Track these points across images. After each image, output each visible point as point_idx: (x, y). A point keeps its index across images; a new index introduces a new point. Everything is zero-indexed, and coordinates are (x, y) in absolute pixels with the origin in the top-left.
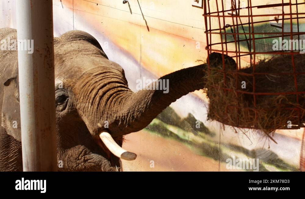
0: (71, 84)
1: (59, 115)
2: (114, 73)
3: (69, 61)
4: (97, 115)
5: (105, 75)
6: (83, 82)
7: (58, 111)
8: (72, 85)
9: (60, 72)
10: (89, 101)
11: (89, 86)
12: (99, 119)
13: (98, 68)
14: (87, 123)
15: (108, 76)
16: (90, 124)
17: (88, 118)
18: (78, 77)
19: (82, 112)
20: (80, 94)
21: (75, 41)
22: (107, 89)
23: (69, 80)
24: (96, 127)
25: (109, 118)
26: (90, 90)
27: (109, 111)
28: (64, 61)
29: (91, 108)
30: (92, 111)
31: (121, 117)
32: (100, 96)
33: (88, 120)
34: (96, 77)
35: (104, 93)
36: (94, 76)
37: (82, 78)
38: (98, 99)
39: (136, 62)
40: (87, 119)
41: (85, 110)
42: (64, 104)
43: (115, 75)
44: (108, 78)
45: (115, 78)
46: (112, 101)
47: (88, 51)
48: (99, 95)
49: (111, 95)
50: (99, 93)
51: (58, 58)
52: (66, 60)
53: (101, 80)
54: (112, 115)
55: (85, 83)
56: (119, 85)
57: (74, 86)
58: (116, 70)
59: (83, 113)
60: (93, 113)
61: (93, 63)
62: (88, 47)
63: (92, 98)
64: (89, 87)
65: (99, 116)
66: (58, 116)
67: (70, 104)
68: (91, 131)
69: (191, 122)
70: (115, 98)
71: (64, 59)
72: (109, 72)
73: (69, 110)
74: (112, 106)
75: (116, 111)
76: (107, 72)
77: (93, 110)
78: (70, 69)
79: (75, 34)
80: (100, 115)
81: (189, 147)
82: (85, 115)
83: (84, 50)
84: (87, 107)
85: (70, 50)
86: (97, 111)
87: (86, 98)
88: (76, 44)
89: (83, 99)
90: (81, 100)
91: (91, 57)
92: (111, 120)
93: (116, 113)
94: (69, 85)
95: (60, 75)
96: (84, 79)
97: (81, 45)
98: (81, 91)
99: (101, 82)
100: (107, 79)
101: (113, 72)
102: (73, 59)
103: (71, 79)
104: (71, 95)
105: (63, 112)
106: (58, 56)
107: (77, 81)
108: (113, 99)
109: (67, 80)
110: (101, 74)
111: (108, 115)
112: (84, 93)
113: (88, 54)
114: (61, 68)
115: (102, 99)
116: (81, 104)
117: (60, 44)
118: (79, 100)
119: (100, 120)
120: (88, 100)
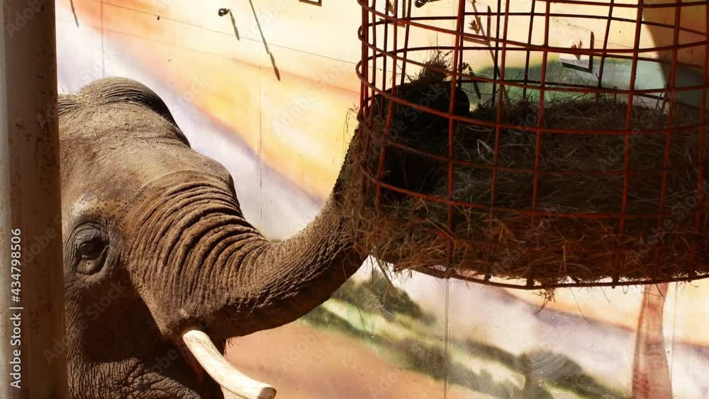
0: (116, 212)
1: (84, 282)
2: (213, 187)
3: (108, 156)
4: (177, 288)
5: (194, 193)
6: (143, 209)
7: (80, 273)
8: (117, 216)
9: (87, 183)
10: (159, 254)
11: (159, 219)
12: (183, 297)
13: (177, 175)
14: (152, 305)
15: (202, 196)
16: (161, 308)
17: (154, 295)
18: (132, 198)
19: (141, 280)
20: (136, 237)
21: (115, 105)
22: (202, 228)
23: (111, 202)
24: (175, 317)
25: (209, 298)
26: (161, 230)
27: (209, 282)
28: (95, 154)
29: (162, 271)
30: (164, 278)
31: (241, 300)
32: (185, 245)
33: (155, 299)
34: (173, 198)
35: (196, 239)
36: (169, 195)
37: (140, 198)
38: (180, 251)
39: (249, 150)
40: (152, 295)
41: (150, 276)
42: (99, 259)
43: (216, 192)
44: (200, 199)
45: (217, 199)
46: (216, 260)
47: (149, 131)
48: (183, 243)
49: (213, 245)
50: (182, 236)
51: (81, 146)
52: (101, 154)
53: (186, 204)
54: (218, 292)
55: (148, 211)
56: (228, 217)
57: (123, 217)
58: (218, 178)
59: (144, 282)
60: (169, 284)
61: (164, 162)
62: (148, 121)
63: (167, 249)
64: (159, 222)
65: (182, 291)
66: (80, 285)
67: (112, 259)
68: (162, 326)
69: (378, 290)
70: (222, 254)
71: (95, 150)
72: (203, 185)
73: (109, 272)
74: (218, 273)
75: (227, 284)
76: (199, 186)
77: (167, 277)
78: (111, 175)
79: (115, 86)
80: (186, 289)
81: (375, 349)
82: (149, 288)
83: (139, 127)
84: (153, 269)
85: (107, 128)
86: (178, 279)
87: (152, 247)
88: (121, 112)
89: (145, 249)
90: (139, 252)
91: (159, 147)
92: (214, 303)
93: (228, 291)
94: (111, 214)
95: (88, 191)
96: (146, 200)
97: (132, 115)
98: (141, 230)
99: (185, 209)
100: (199, 202)
101: (211, 183)
102: (115, 151)
103: (115, 201)
104: (114, 239)
105: (94, 276)
106: (81, 144)
107: (130, 205)
108: (218, 254)
109: (106, 204)
110: (184, 189)
111: (207, 292)
112: (146, 234)
113: (149, 138)
114: (90, 173)
115: (191, 253)
116: (140, 261)
117: (84, 112)
118: (133, 250)
119: (185, 301)
120: (157, 251)
